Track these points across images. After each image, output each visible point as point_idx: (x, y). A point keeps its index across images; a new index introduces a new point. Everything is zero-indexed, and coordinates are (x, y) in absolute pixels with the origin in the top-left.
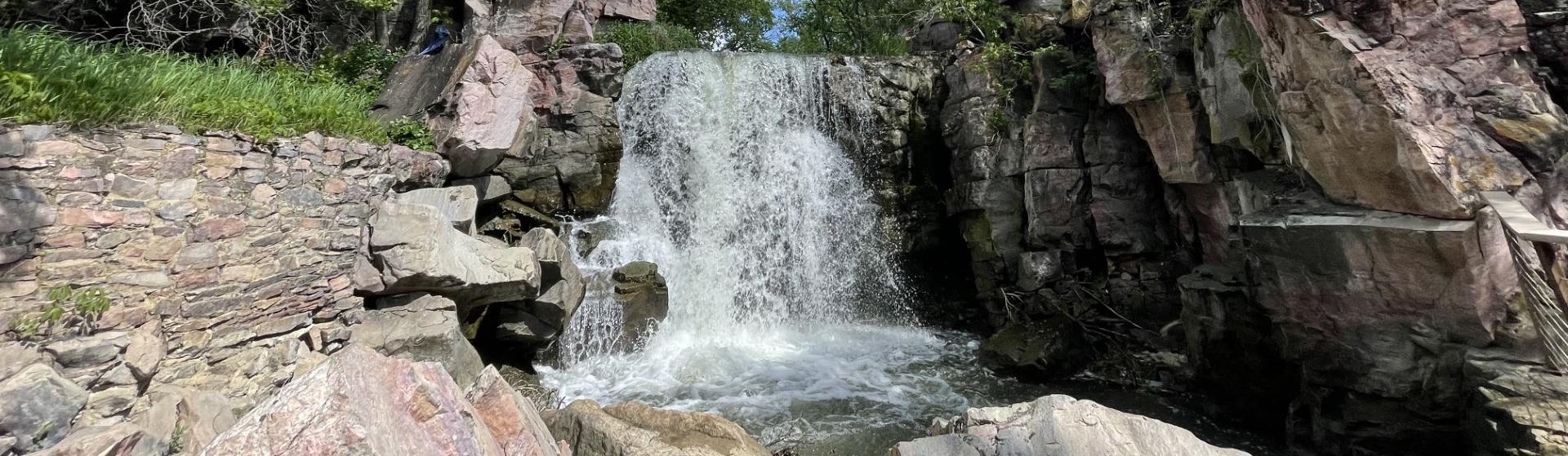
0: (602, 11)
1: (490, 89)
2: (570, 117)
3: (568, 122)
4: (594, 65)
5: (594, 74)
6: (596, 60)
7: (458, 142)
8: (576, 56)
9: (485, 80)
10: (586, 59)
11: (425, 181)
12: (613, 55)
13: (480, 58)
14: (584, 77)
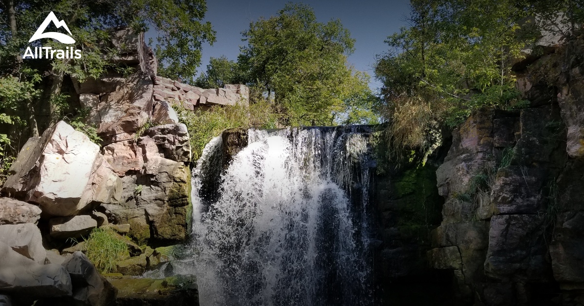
0: (198, 101)
1: (63, 158)
2: (152, 176)
3: (152, 179)
4: (168, 140)
5: (167, 145)
6: (170, 137)
7: (41, 194)
8: (155, 134)
9: (61, 152)
10: (162, 136)
11: (16, 219)
12: (181, 132)
13: (55, 137)
14: (162, 149)
